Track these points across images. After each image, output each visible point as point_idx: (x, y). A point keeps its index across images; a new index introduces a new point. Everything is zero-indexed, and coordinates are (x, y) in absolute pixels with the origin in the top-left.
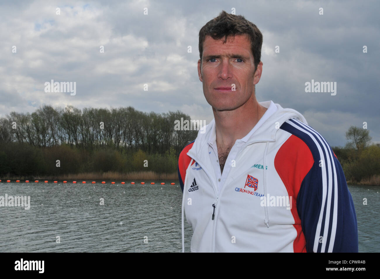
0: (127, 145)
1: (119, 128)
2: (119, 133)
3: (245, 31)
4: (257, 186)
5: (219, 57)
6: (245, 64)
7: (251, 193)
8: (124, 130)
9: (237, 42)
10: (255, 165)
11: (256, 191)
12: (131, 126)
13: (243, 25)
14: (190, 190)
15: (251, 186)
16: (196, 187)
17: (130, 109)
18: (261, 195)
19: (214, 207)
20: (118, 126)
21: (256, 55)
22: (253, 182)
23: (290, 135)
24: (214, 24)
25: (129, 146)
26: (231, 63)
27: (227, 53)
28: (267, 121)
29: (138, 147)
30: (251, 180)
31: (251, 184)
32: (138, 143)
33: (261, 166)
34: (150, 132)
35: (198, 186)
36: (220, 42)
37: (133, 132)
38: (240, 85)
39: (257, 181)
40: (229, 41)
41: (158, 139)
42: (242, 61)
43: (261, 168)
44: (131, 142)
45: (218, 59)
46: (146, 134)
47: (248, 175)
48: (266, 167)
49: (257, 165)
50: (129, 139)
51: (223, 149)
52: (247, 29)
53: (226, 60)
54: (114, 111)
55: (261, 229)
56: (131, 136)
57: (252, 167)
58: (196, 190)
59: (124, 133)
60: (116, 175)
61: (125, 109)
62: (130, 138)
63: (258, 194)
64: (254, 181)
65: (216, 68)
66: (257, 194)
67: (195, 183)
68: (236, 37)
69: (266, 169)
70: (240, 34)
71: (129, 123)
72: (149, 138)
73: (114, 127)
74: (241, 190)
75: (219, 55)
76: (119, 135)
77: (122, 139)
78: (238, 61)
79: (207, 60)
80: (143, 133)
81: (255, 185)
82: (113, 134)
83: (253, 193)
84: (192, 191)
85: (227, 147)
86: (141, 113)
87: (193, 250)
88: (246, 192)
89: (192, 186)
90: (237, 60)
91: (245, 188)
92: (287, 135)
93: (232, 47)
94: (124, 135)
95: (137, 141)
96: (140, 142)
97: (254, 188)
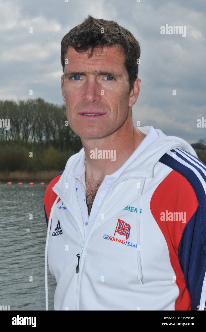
0: (37, 141)
1: (27, 122)
2: (27, 128)
3: (116, 42)
4: (129, 233)
5: (83, 74)
6: (116, 83)
7: (122, 242)
8: (33, 124)
9: (106, 55)
10: (127, 207)
11: (128, 240)
12: (41, 120)
13: (115, 33)
14: (54, 234)
15: (122, 233)
16: (60, 231)
17: (40, 101)
18: (134, 245)
19: (79, 257)
20: (26, 119)
21: (131, 71)
22: (124, 229)
23: (171, 170)
24: (77, 33)
25: (39, 142)
26: (99, 81)
27: (93, 69)
28: (143, 152)
29: (49, 143)
30: (123, 226)
31: (122, 231)
32: (49, 139)
33: (134, 209)
34: (62, 126)
35: (62, 230)
36: (85, 55)
37: (43, 126)
38: (110, 109)
39: (129, 227)
40: (96, 55)
41: (72, 134)
42: (113, 79)
43: (134, 210)
44: (41, 137)
45: (82, 76)
46: (57, 128)
47: (119, 220)
48: (140, 209)
49: (130, 207)
50: (39, 135)
51: (92, 185)
52: (119, 39)
53: (92, 78)
54: (22, 102)
55: (133, 287)
56: (41, 131)
57: (124, 209)
58: (60, 234)
59: (33, 127)
60: (24, 175)
61: (34, 101)
62: (39, 133)
63: (130, 244)
64: (126, 227)
65: (80, 88)
66: (128, 244)
67: (59, 226)
68: (105, 49)
69: (141, 212)
70: (111, 45)
71: (38, 116)
72: (61, 133)
73: (21, 121)
74: (110, 238)
75: (84, 71)
76: (27, 130)
77: (31, 134)
78: (108, 79)
79: (69, 78)
80: (54, 128)
81: (127, 232)
82: (20, 129)
83: (123, 243)
84: (56, 235)
85: (97, 182)
86: (52, 105)
87: (56, 307)
88: (116, 241)
89: (56, 230)
90: (106, 77)
91: (114, 235)
92: (167, 170)
93: (99, 63)
94: (34, 130)
95: (48, 137)
96: (52, 138)
97: (125, 236)
